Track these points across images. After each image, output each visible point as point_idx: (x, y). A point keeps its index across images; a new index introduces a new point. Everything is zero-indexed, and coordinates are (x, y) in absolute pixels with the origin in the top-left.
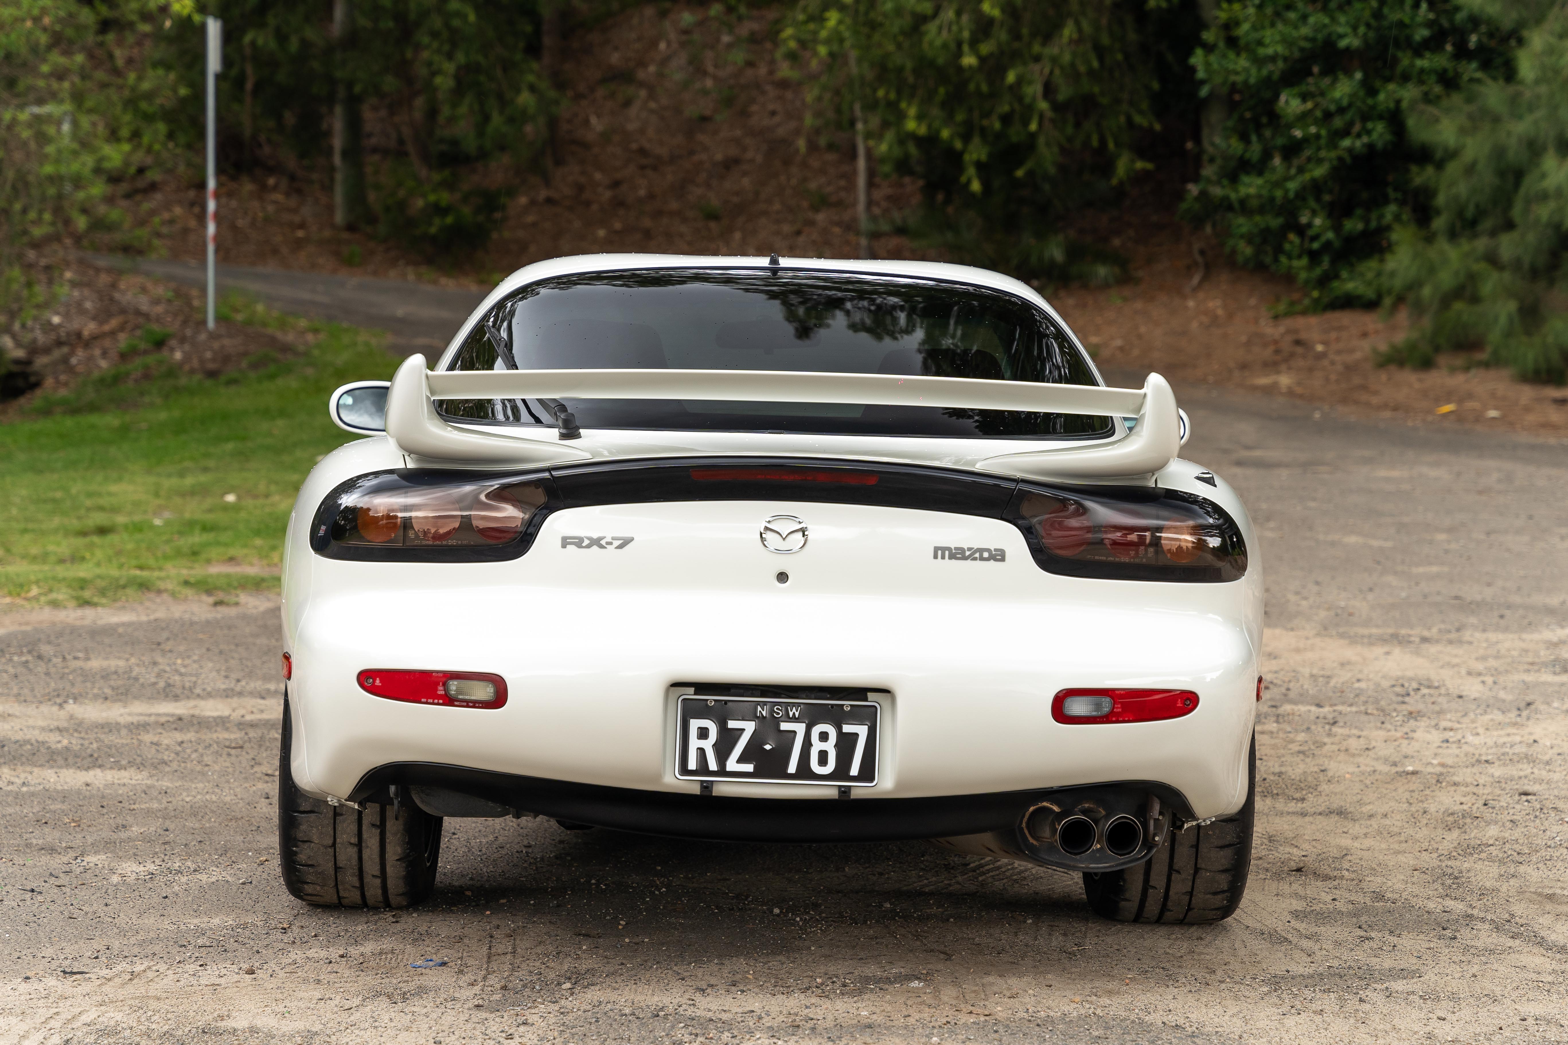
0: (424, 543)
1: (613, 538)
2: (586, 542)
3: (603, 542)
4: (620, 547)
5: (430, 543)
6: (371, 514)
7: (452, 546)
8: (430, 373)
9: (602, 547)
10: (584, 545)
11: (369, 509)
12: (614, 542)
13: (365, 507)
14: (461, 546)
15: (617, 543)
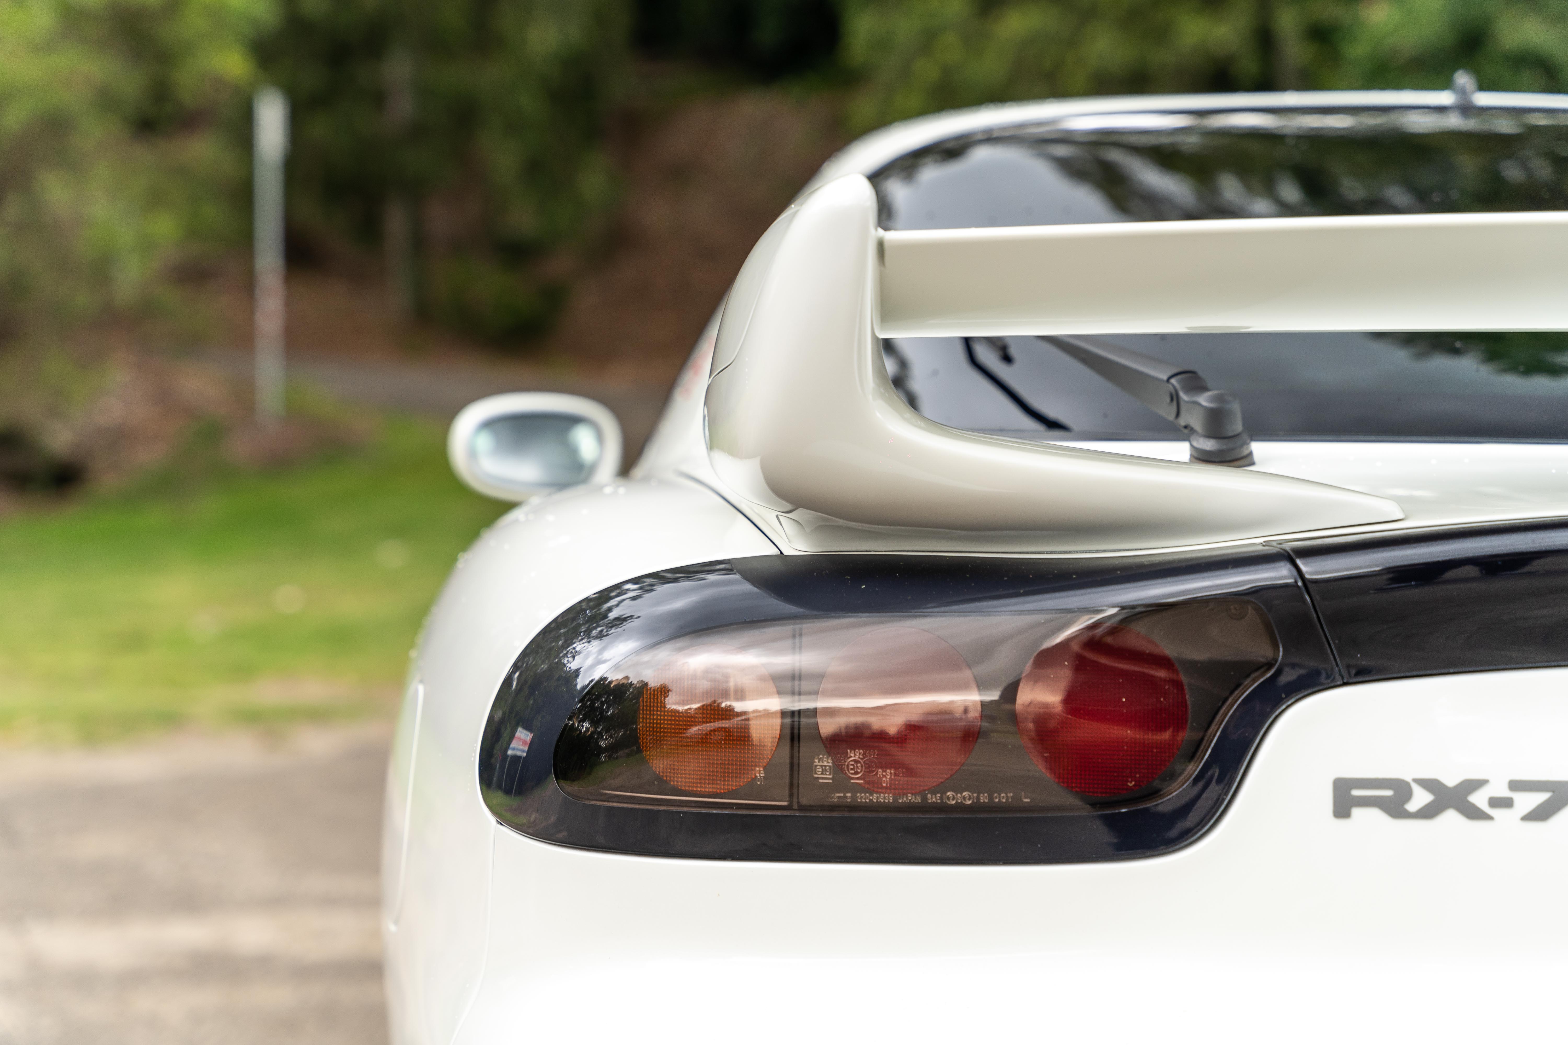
0: (863, 798)
1: (1516, 786)
2: (1420, 798)
3: (1479, 799)
4: (1540, 814)
5: (886, 798)
6: (673, 703)
7: (959, 808)
8: (881, 232)
9: (1474, 814)
10: (1413, 806)
11: (664, 690)
12: (1518, 797)
13: (653, 683)
14: (991, 808)
15: (1528, 801)
